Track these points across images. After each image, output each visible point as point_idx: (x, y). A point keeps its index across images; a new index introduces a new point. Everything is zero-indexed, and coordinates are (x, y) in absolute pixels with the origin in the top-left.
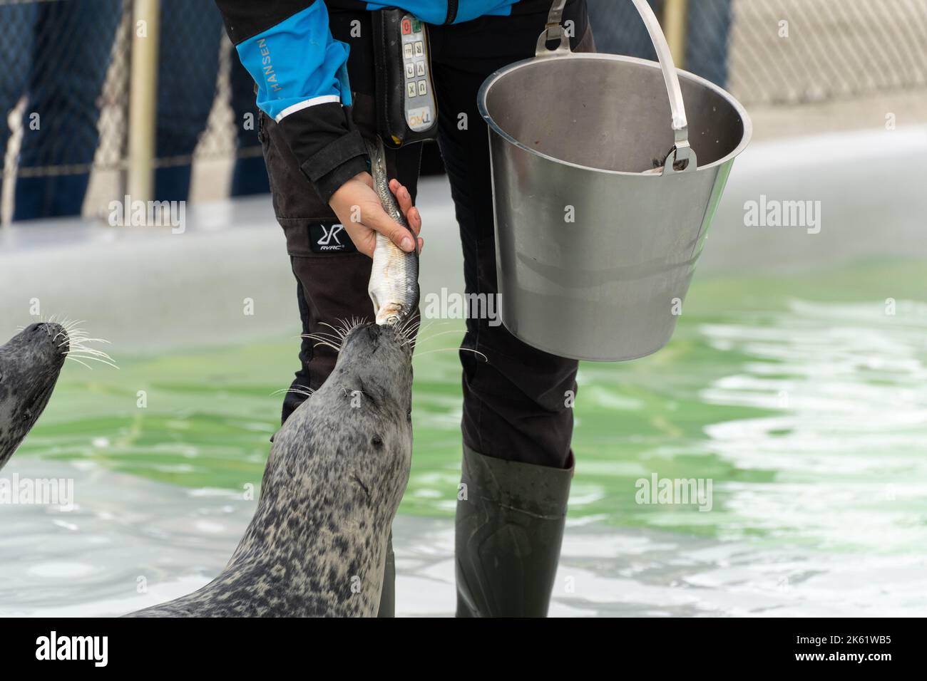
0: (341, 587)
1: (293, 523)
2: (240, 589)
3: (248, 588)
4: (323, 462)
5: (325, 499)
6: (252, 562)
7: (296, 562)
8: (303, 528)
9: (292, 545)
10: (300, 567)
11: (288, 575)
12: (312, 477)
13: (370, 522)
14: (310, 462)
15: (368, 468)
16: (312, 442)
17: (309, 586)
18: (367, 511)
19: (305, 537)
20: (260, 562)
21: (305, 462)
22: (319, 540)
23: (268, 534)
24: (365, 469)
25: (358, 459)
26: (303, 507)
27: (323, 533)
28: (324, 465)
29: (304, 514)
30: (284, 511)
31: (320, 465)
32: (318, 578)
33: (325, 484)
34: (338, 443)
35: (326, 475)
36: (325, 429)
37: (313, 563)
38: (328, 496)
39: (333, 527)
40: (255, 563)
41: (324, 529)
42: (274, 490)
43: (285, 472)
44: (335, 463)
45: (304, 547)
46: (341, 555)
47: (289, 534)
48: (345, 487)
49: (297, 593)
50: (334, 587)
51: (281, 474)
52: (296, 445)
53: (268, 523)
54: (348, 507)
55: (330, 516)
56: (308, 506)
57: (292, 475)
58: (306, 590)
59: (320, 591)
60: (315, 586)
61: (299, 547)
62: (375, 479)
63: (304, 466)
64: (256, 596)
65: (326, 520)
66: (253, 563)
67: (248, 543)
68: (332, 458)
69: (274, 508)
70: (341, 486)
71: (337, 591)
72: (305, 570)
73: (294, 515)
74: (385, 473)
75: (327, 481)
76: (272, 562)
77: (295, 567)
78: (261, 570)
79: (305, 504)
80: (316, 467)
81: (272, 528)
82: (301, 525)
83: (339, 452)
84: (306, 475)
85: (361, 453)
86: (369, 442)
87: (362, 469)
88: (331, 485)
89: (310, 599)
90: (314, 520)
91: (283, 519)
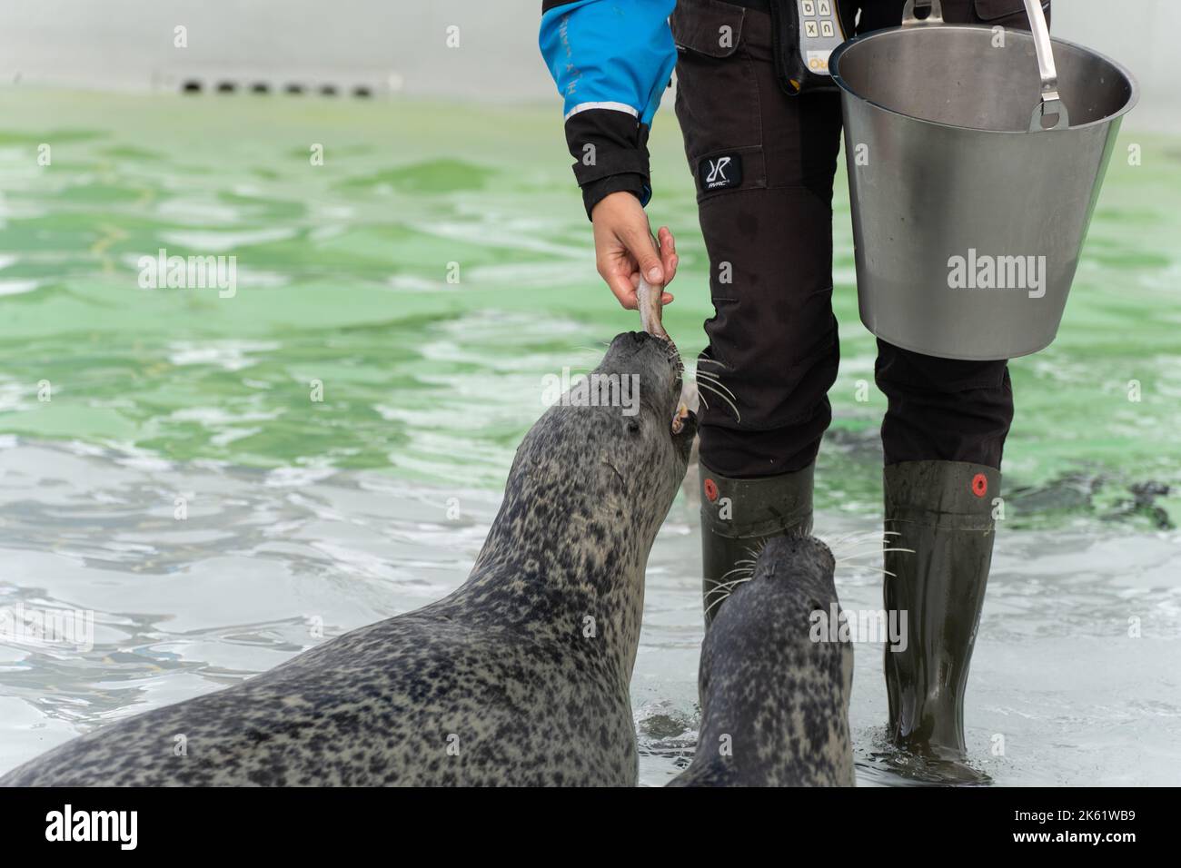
0: (600, 579)
1: (541, 511)
2: (496, 589)
3: (505, 588)
4: (573, 447)
5: (575, 484)
6: (501, 561)
7: (549, 553)
8: (552, 515)
9: (541, 535)
10: (553, 558)
11: (543, 570)
12: (560, 463)
13: (627, 514)
14: (558, 449)
15: (623, 454)
16: (561, 429)
17: (566, 579)
18: (624, 502)
19: (556, 525)
20: (511, 559)
21: (552, 448)
22: (572, 527)
23: (515, 527)
24: (620, 455)
25: (612, 444)
26: (551, 493)
27: (575, 520)
28: (574, 450)
29: (553, 500)
30: (530, 499)
31: (569, 451)
32: (574, 569)
33: (575, 469)
34: (589, 428)
35: (576, 460)
36: (575, 417)
37: (567, 553)
38: (579, 482)
39: (585, 513)
40: (505, 563)
41: (575, 515)
42: (517, 482)
43: (530, 463)
44: (586, 448)
45: (556, 535)
46: (597, 542)
47: (538, 522)
48: (597, 472)
49: (555, 588)
50: (591, 579)
51: (525, 465)
52: (543, 436)
53: (513, 516)
54: (601, 494)
55: (582, 503)
56: (557, 492)
57: (536, 464)
58: (564, 585)
59: (579, 584)
60: (572, 579)
61: (550, 536)
62: (631, 468)
63: (551, 453)
64: (515, 595)
65: (578, 506)
66: (503, 561)
67: (493, 542)
68: (582, 443)
69: (519, 499)
70: (594, 470)
71: (595, 584)
72: (560, 561)
73: (540, 501)
74: (642, 463)
75: (578, 466)
76: (523, 557)
77: (549, 557)
78: (514, 567)
79: (554, 490)
80: (565, 452)
81: (518, 521)
82: (550, 512)
83: (590, 436)
84: (553, 460)
85: (615, 439)
86: (625, 427)
87: (616, 454)
88: (582, 469)
89: (570, 593)
90: (564, 505)
91: (529, 508)
